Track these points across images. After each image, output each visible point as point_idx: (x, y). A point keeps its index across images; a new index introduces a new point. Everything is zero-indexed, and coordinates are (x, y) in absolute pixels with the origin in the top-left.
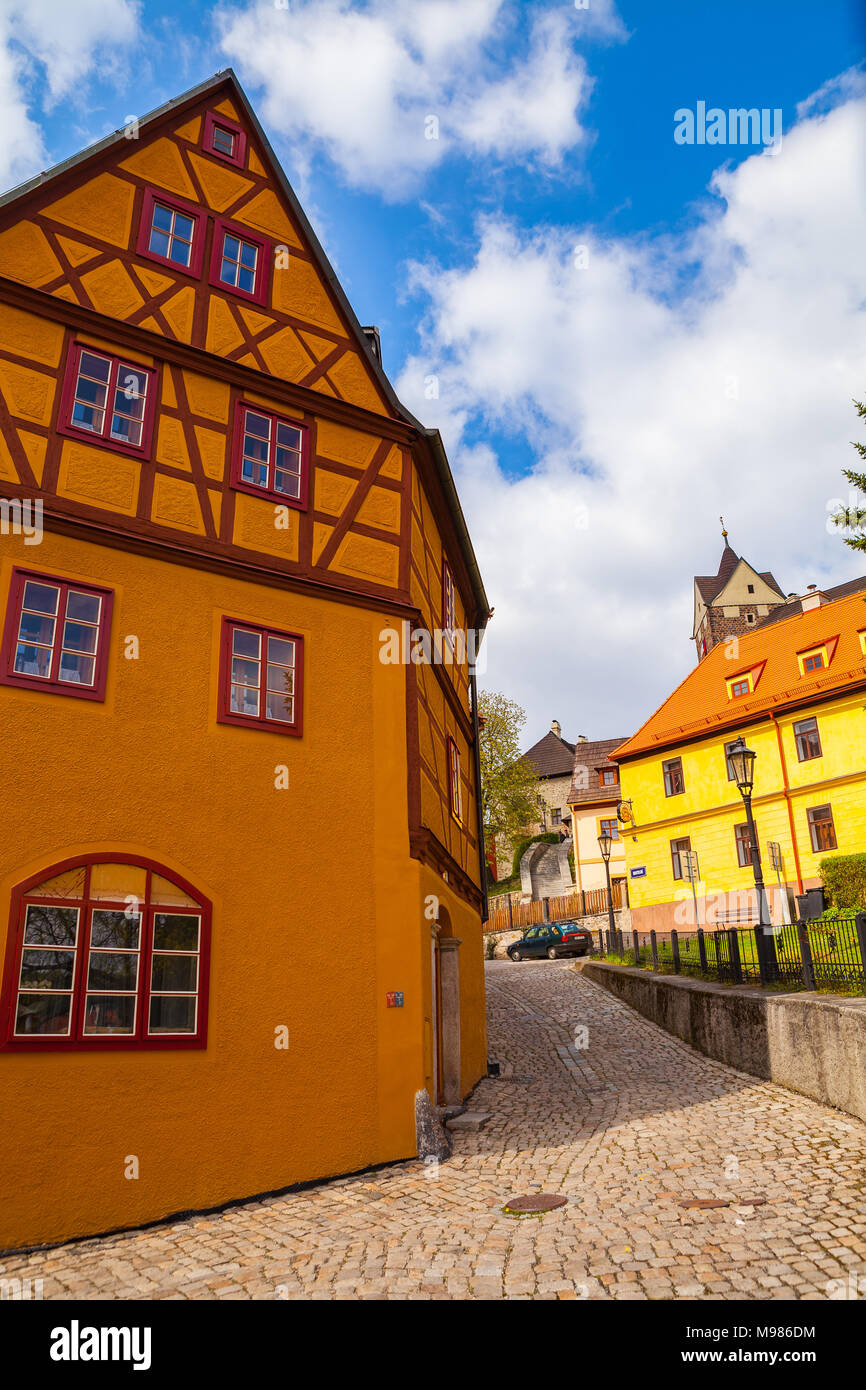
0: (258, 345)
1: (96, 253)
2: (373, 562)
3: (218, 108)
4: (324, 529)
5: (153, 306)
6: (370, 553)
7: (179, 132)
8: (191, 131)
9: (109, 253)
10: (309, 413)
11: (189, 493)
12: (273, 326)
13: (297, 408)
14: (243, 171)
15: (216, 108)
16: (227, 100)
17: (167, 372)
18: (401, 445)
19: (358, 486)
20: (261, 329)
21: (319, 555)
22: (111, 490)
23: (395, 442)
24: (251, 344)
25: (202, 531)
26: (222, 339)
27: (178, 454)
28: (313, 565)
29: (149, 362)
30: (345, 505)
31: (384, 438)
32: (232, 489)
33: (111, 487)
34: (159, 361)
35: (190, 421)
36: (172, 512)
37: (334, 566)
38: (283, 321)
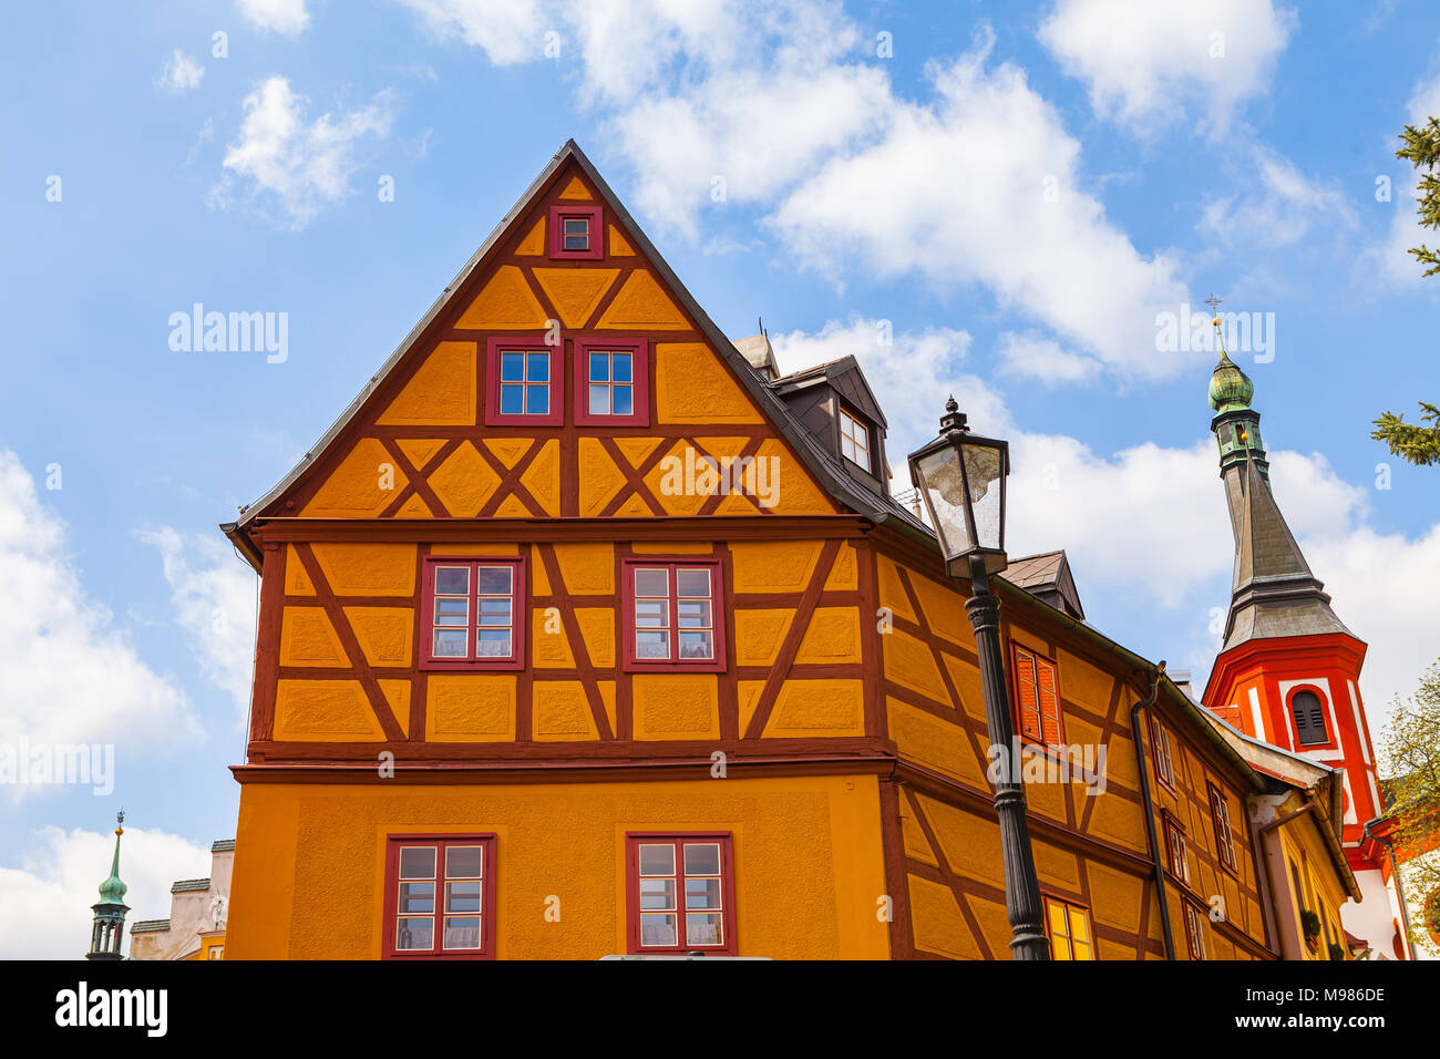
0: (644, 479)
1: (442, 443)
2: (825, 710)
3: (565, 195)
4: (752, 688)
5: (511, 482)
6: (821, 700)
7: (521, 251)
8: (534, 243)
9: (454, 436)
10: (720, 544)
11: (575, 694)
12: (661, 446)
13: (704, 542)
14: (604, 261)
15: (562, 197)
16: (575, 179)
17: (536, 555)
18: (852, 541)
19: (795, 617)
20: (645, 459)
21: (748, 723)
22: (485, 718)
23: (843, 539)
24: (636, 481)
25: (594, 736)
26: (598, 488)
27: (555, 652)
28: (741, 738)
29: (513, 551)
30: (779, 646)
31: (827, 540)
32: (626, 673)
33: (483, 715)
34: (525, 546)
35: (567, 604)
36: (556, 723)
37: (770, 731)
38: (674, 436)
